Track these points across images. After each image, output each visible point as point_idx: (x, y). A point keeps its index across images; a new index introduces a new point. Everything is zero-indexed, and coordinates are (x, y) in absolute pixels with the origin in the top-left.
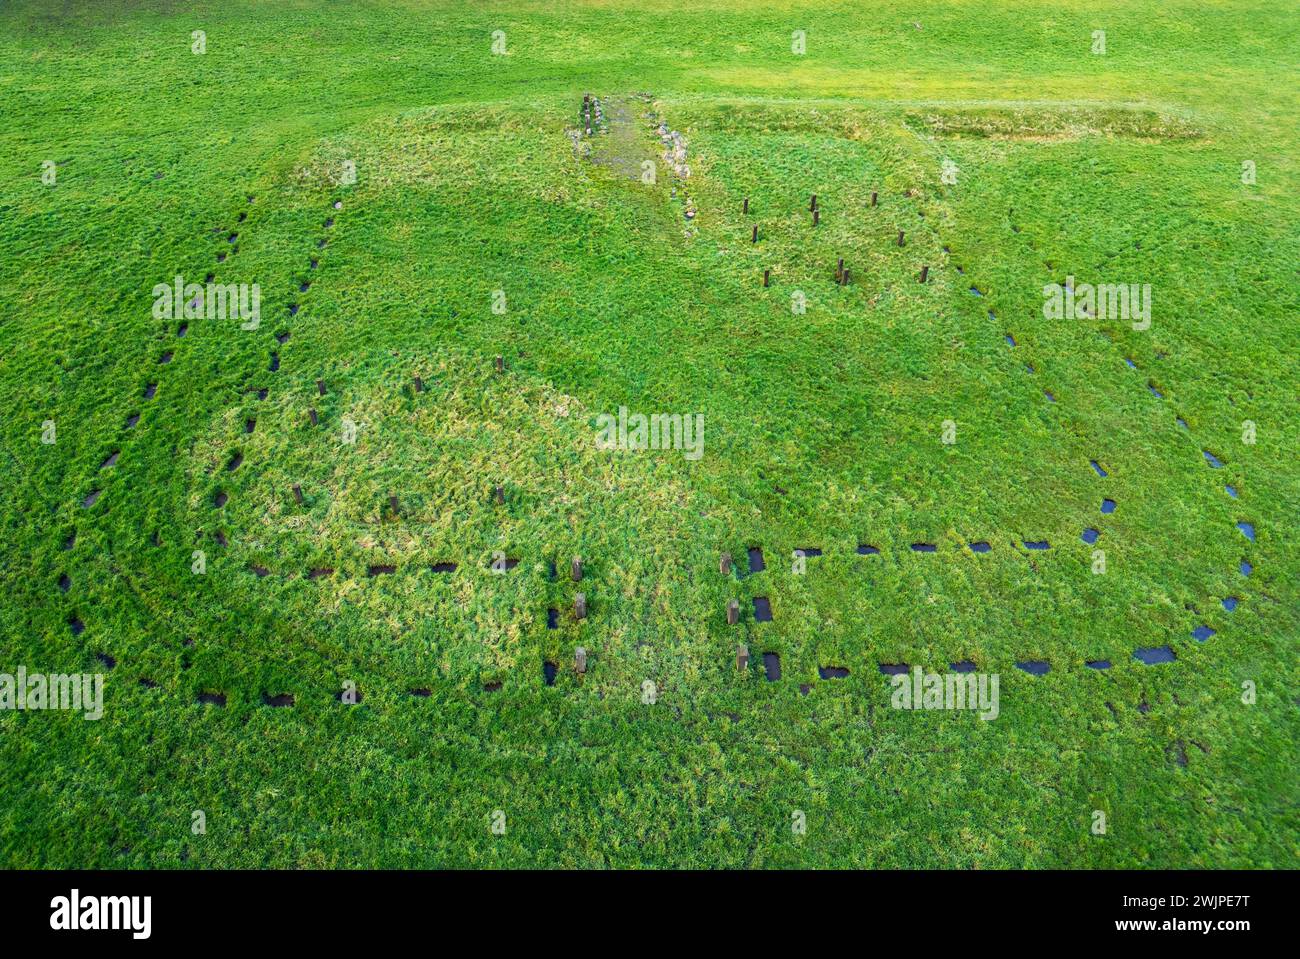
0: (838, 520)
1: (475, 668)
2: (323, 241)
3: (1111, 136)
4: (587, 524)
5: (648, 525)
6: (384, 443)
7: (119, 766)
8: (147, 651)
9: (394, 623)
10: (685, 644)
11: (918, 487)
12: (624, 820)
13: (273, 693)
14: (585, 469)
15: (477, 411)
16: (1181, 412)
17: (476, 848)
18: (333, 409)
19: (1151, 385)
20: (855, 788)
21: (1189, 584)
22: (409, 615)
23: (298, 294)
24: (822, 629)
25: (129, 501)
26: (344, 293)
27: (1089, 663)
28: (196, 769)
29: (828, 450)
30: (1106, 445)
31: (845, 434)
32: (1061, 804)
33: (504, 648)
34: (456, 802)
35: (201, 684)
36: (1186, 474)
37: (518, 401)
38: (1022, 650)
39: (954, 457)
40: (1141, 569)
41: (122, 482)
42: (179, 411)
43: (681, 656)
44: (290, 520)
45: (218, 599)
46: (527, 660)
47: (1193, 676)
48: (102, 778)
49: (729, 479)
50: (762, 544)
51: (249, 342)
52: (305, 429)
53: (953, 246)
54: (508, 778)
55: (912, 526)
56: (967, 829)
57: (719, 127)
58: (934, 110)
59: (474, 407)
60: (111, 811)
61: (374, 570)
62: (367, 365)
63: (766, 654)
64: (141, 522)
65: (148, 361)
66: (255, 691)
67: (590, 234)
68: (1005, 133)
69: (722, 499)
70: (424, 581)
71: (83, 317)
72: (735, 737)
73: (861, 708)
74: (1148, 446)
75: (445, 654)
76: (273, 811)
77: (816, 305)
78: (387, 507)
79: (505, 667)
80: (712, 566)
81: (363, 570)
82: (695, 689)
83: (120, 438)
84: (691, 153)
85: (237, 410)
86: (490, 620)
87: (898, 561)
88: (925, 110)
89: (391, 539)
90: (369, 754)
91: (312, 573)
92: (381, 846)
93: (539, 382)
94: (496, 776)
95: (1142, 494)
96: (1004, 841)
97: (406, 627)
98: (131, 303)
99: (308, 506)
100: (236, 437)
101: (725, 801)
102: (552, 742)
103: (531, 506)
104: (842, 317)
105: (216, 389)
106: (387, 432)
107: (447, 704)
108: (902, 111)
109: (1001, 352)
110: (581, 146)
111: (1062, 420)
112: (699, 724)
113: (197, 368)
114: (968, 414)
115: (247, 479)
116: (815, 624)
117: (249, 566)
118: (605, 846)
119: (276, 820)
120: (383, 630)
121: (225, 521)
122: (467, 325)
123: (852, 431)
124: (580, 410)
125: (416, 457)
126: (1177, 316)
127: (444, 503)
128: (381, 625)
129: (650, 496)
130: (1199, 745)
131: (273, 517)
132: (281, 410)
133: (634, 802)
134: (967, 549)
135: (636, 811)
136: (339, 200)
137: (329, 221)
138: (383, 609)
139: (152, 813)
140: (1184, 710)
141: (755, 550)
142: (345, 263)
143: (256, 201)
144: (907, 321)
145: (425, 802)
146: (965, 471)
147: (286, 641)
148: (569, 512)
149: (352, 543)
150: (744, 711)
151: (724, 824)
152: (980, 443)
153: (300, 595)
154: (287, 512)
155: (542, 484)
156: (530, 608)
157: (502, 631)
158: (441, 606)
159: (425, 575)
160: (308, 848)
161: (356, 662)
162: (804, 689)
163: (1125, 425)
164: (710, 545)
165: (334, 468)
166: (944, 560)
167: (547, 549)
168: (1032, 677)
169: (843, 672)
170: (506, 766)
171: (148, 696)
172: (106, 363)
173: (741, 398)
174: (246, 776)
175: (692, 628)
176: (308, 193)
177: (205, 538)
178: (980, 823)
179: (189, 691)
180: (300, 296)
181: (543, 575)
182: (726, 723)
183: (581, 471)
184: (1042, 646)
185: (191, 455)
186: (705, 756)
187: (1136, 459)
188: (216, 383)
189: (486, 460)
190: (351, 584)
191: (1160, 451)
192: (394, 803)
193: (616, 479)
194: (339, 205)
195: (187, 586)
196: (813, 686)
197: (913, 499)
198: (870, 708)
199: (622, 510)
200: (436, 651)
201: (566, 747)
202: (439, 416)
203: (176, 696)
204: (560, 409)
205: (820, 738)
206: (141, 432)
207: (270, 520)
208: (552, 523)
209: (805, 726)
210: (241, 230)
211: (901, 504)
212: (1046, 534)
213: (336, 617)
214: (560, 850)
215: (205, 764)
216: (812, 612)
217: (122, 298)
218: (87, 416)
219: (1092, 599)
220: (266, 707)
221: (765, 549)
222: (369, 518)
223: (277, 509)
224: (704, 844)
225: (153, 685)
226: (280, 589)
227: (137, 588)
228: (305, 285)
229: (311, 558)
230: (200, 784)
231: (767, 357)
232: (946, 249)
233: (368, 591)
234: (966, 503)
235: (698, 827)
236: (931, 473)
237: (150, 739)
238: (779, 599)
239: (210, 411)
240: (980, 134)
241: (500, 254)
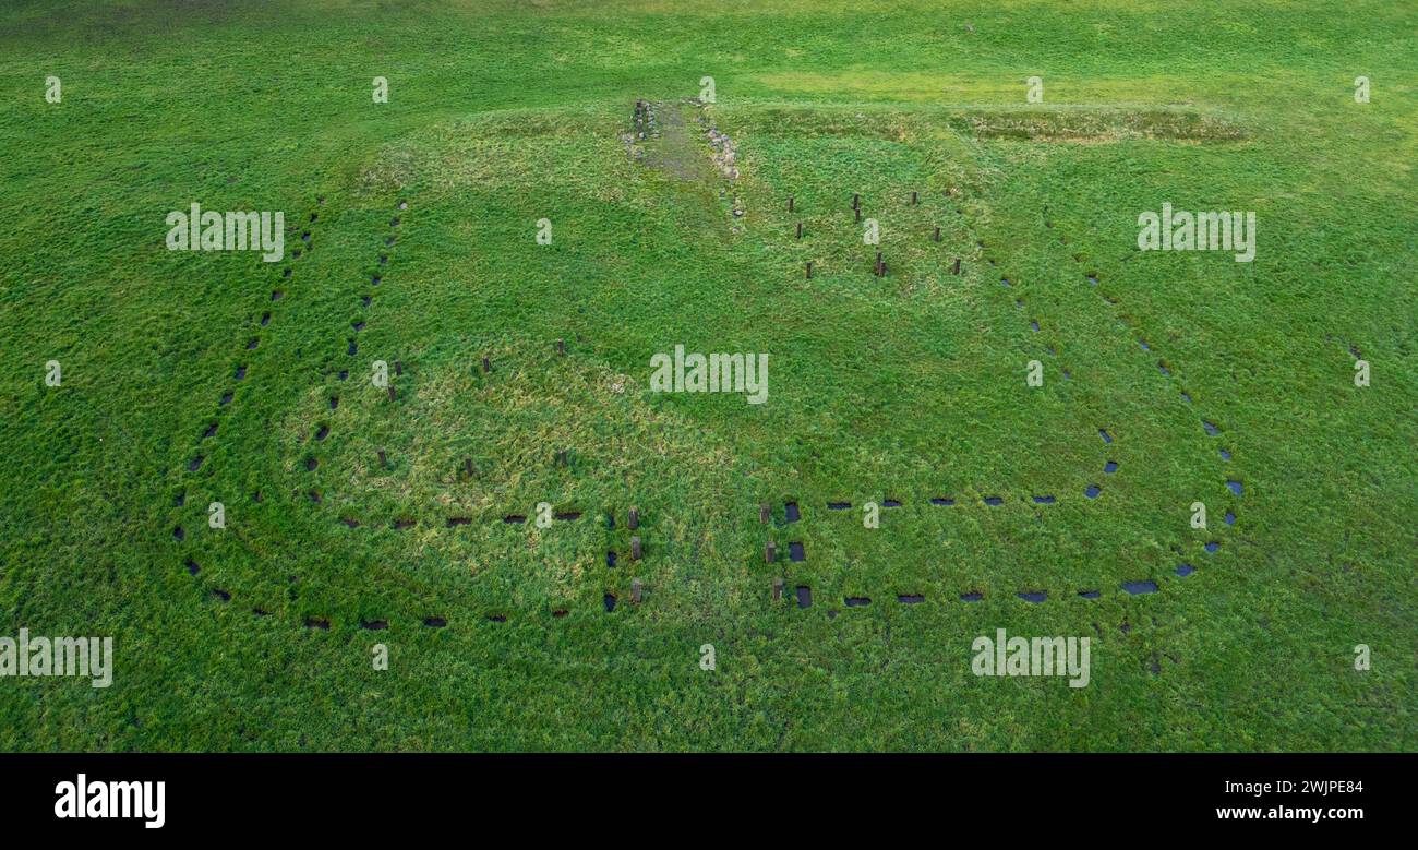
0: (867, 479)
1: (545, 599)
2: (391, 239)
3: (1151, 137)
4: (641, 483)
5: (697, 484)
6: (456, 416)
7: (241, 676)
8: (259, 587)
9: (473, 563)
10: (728, 579)
11: (941, 452)
12: (674, 714)
13: (369, 620)
14: (640, 437)
15: (541, 389)
16: (1186, 388)
17: (550, 734)
18: (409, 387)
19: (1161, 364)
20: (871, 689)
21: (1176, 530)
22: (486, 558)
23: (370, 286)
24: (849, 567)
25: (231, 466)
26: (413, 286)
27: (1082, 594)
28: (308, 678)
29: (861, 420)
30: (1114, 416)
31: (876, 407)
32: (1047, 700)
33: (569, 583)
34: (531, 701)
35: (307, 612)
36: (1184, 440)
37: (578, 379)
38: (1024, 583)
39: (976, 426)
40: (1135, 518)
41: (224, 449)
42: (269, 390)
43: (725, 588)
44: (376, 481)
45: (320, 544)
46: (590, 592)
47: (1171, 603)
48: (227, 685)
49: (770, 445)
50: (797, 499)
51: (328, 330)
52: (384, 405)
53: (987, 241)
54: (576, 684)
55: (932, 483)
56: (965, 719)
57: (768, 130)
58: (979, 113)
59: (538, 385)
60: (238, 710)
61: (452, 522)
62: (438, 349)
63: (798, 587)
64: (243, 483)
65: (237, 347)
66: (355, 615)
67: (643, 231)
68: (1047, 136)
69: (763, 462)
70: (498, 530)
71: (173, 308)
72: (770, 652)
73: (880, 628)
74: (1152, 416)
75: (518, 588)
76: (376, 709)
77: (854, 294)
78: (462, 470)
79: (571, 598)
80: (754, 517)
81: (443, 521)
82: (737, 614)
83: (218, 413)
84: (740, 156)
85: (320, 390)
86: (557, 561)
87: (918, 512)
88: (970, 113)
89: (467, 496)
90: (455, 666)
91: (398, 524)
92: (469, 734)
93: (597, 363)
94: (565, 682)
95: (1142, 456)
96: (996, 728)
97: (483, 567)
98: (217, 295)
99: (391, 469)
100: (322, 412)
101: (760, 700)
102: (612, 656)
103: (591, 468)
104: (878, 305)
105: (301, 371)
106: (460, 407)
107: (521, 627)
108: (947, 114)
109: (1025, 336)
110: (634, 150)
111: (1076, 394)
112: (739, 642)
113: (282, 352)
114: (990, 390)
115: (335, 445)
116: (843, 563)
117: (342, 519)
118: (658, 733)
119: (379, 715)
120: (463, 569)
121: (318, 482)
122: (528, 313)
123: (883, 404)
124: (635, 388)
125: (487, 428)
126: (1192, 304)
127: (513, 466)
128: (461, 565)
129: (699, 460)
130: (1172, 658)
131: (359, 479)
132: (362, 389)
133: (682, 700)
134: (981, 502)
135: (684, 708)
136: (404, 201)
137: (396, 221)
138: (462, 552)
139: (272, 711)
140: (1161, 630)
141: (791, 504)
142: (413, 259)
143: (326, 203)
144: (940, 309)
145: (505, 701)
146: (984, 438)
147: (379, 578)
148: (625, 473)
149: (432, 499)
150: (779, 631)
151: (759, 716)
152: (999, 414)
153: (389, 542)
154: (373, 474)
155: (601, 450)
156: (592, 551)
157: (568, 569)
158: (514, 550)
159: (499, 525)
160: (407, 736)
161: (441, 595)
162: (831, 614)
163: (1133, 399)
164: (752, 500)
165: (413, 438)
166: (960, 511)
167: (606, 503)
168: (1030, 604)
169: (866, 600)
170: (572, 676)
171: (262, 622)
172: (198, 349)
173: (783, 376)
174: (351, 682)
175: (735, 566)
176: (374, 194)
177: (301, 496)
178: (976, 713)
179: (297, 617)
180: (373, 289)
181: (603, 525)
182: (763, 641)
183: (636, 439)
184: (1040, 580)
185: (283, 427)
186: (745, 665)
187: (1140, 428)
188: (300, 366)
189: (549, 430)
190: (434, 532)
191: (1162, 421)
192: (478, 702)
193: (668, 446)
194: (404, 206)
195: (289, 534)
196: (839, 612)
197: (936, 461)
198: (888, 629)
199: (673, 472)
200: (510, 585)
201: (625, 659)
202: (506, 393)
203: (286, 622)
204: (616, 386)
205: (845, 652)
206: (236, 408)
207: (358, 482)
208: (610, 483)
209: (830, 643)
210: (314, 230)
211: (924, 466)
212: (1053, 490)
213: (421, 560)
214: (620, 736)
215: (315, 674)
216: (840, 553)
217: (208, 292)
218: (186, 395)
219: (1088, 543)
220: (364, 630)
221: (801, 503)
222: (446, 479)
223: (363, 472)
224: (743, 731)
225: (264, 614)
226: (370, 537)
227: (245, 537)
228: (376, 279)
229: (395, 512)
230: (313, 688)
231: (807, 340)
232: (981, 243)
233: (448, 539)
234: (982, 464)
235: (737, 719)
236: (953, 439)
237: (266, 655)
238: (812, 544)
239: (296, 390)
240: (1023, 136)
241: (558, 250)
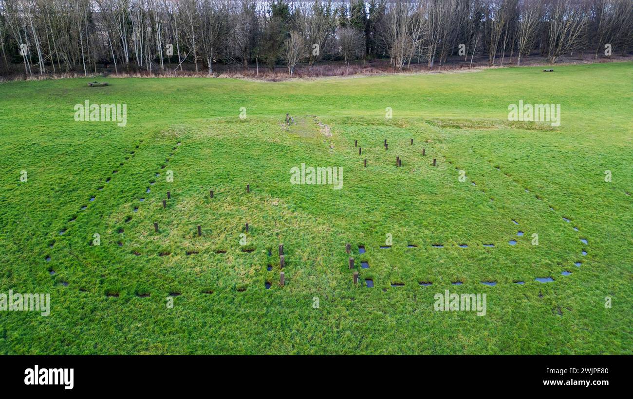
0: (399, 237)
1: (234, 283)
2: (172, 154)
3: (515, 129)
4: (285, 238)
5: (313, 238)
6: (195, 214)
7: (67, 317)
8: (85, 279)
9: (198, 269)
10: (330, 275)
11: (434, 227)
12: (302, 333)
13: (140, 293)
14: (285, 221)
15: (237, 204)
16: (551, 205)
17: (233, 342)
18: (173, 204)
19: (537, 197)
20: (408, 321)
21: (558, 257)
22: (204, 267)
23: (160, 169)
24: (392, 271)
25: (80, 232)
26: (180, 169)
27: (515, 282)
28: (103, 318)
29: (394, 215)
30: (518, 214)
31: (401, 210)
32: (504, 326)
33: (247, 277)
34: (224, 327)
35: (108, 290)
36: (554, 223)
37: (256, 200)
38: (484, 277)
39: (451, 217)
40: (536, 252)
41: (78, 225)
42: (105, 204)
43: (328, 279)
44: (152, 238)
45: (120, 262)
46: (258, 281)
47: (562, 285)
48: (59, 321)
49: (350, 224)
50: (364, 245)
51: (137, 184)
52: (160, 209)
53: (447, 155)
54: (249, 320)
55: (431, 238)
56: (461, 334)
57: (344, 123)
58: (438, 119)
59: (236, 202)
60: (63, 332)
61: (189, 253)
62: (189, 190)
64: (85, 238)
65: (93, 189)
66: (133, 291)
67: (289, 151)
68: (469, 127)
69: (346, 230)
70: (211, 256)
71: (65, 176)
72: (353, 306)
73: (411, 295)
74: (536, 214)
75: (220, 280)
76: (138, 331)
77: (387, 172)
78: (196, 233)
79: (248, 283)
80: (342, 251)
81: (184, 252)
82: (334, 290)
83: (78, 212)
84: (332, 131)
85: (131, 203)
86: (241, 269)
87: (426, 249)
88: (433, 119)
89: (197, 243)
90: (184, 313)
91: (161, 254)
92: (188, 342)
93: (265, 195)
94: (242, 319)
95: (535, 229)
96: (478, 338)
97: (202, 271)
98: (86, 172)
99: (160, 233)
100: (129, 212)
101: (348, 326)
102: (268, 307)
103: (261, 232)
104: (399, 176)
105: (122, 198)
106: (197, 210)
107: (220, 295)
108: (424, 119)
109: (470, 186)
110: (285, 128)
111: (498, 206)
112: (336, 301)
113: (114, 191)
114: (456, 205)
115: (134, 224)
116: (389, 269)
117: (132, 252)
118: (293, 341)
119: (139, 335)
120: (192, 272)
121: (123, 238)
122: (234, 178)
123: (404, 209)
124: (283, 203)
125: (209, 218)
126: (547, 177)
127: (221, 232)
128: (191, 270)
129: (315, 229)
130: (568, 309)
131: (144, 237)
132: (150, 204)
133: (306, 327)
134: (457, 246)
135: (307, 330)
136: (180, 142)
137: (175, 148)
138: (193, 265)
139: (81, 333)
140: (559, 297)
141: (361, 246)
142: (181, 160)
143: (143, 143)
144: (428, 177)
145: (210, 327)
146: (455, 222)
147: (148, 275)
148: (277, 234)
149: (179, 244)
150: (357, 296)
151: (348, 333)
152: (461, 213)
153: (155, 261)
154: (151, 235)
155: (266, 226)
156: (259, 264)
157: (247, 271)
158: (219, 264)
159: (213, 254)
160: (153, 343)
161: (180, 282)
162: (385, 289)
163: (526, 208)
164: (341, 244)
165: (172, 221)
166: (447, 249)
167: (268, 246)
168: (489, 286)
169: (402, 284)
170: (247, 317)
171: (84, 294)
172: (73, 190)
173: (355, 200)
174: (127, 319)
175: (333, 270)
176: (166, 139)
177: (113, 243)
178: (467, 332)
179: (102, 292)
180: (161, 170)
181: (266, 253)
182: (349, 301)
183: (283, 221)
184: (492, 276)
185: (109, 218)
186: (339, 311)
187: (532, 218)
188: (122, 196)
189: (240, 219)
190: (179, 257)
191: (542, 216)
192: (195, 328)
193: (299, 224)
194: (179, 144)
195: (104, 258)
196: (389, 289)
197: (432, 230)
198: (415, 296)
199: (301, 233)
200: (216, 278)
201: (274, 309)
202: (220, 205)
203: (96, 294)
204: (274, 203)
205: (393, 305)
206: (87, 210)
207: (143, 238)
208: (270, 238)
209: (385, 302)
210: (136, 151)
211: (427, 232)
212: (493, 241)
213: (171, 268)
214: (271, 342)
215: (108, 316)
216: (388, 265)
217: (83, 170)
218: (63, 206)
219: (514, 261)
220: (137, 297)
221: (366, 246)
222: (188, 237)
223: (146, 234)
224: (339, 340)
225: (85, 291)
226: (146, 259)
227: (81, 259)
228: (163, 167)
229: (160, 249)
230: (105, 323)
231: (366, 187)
232: (444, 157)
233: (186, 260)
234: (456, 231)
235: (336, 335)
236: (440, 222)
237: (83, 308)
238: (372, 261)
239: (118, 204)
240: (459, 127)
241: (249, 157)
